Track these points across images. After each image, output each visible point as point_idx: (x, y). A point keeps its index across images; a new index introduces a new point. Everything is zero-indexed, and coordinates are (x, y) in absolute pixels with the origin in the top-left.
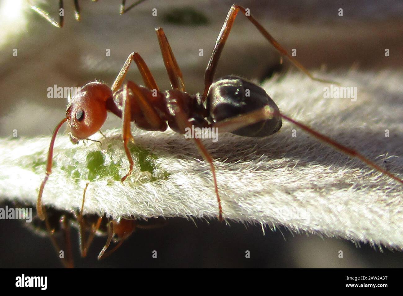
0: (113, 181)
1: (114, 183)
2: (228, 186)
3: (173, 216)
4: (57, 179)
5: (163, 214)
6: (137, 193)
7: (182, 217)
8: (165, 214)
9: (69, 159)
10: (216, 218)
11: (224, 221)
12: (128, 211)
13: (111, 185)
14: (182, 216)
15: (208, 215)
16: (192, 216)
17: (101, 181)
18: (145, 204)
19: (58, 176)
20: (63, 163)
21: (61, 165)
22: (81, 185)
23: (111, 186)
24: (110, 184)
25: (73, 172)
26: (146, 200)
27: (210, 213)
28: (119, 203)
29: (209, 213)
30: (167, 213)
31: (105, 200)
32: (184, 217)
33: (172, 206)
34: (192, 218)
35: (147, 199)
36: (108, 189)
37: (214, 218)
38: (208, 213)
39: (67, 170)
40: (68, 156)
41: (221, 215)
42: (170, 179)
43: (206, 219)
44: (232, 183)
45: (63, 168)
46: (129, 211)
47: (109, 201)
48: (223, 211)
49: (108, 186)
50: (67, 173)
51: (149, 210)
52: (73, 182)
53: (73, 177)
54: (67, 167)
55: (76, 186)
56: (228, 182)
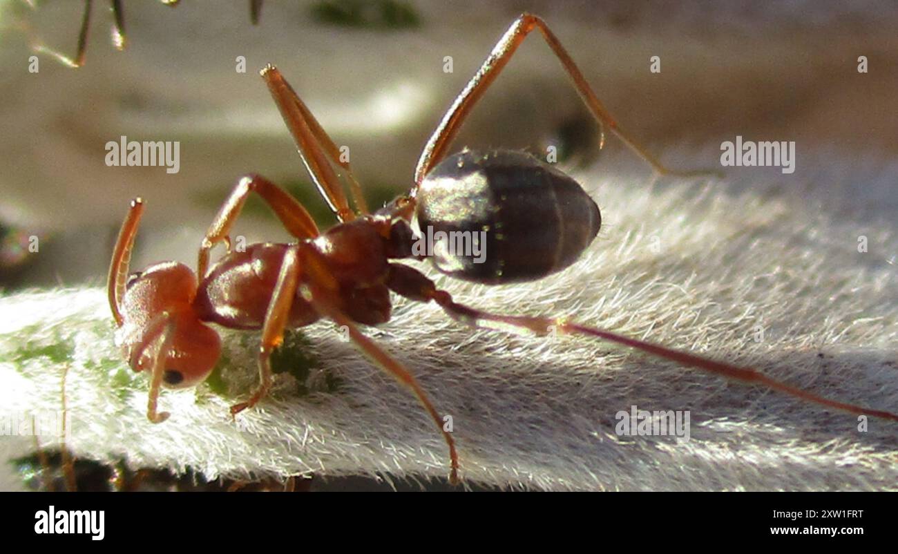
0: (207, 394)
1: (209, 399)
2: (473, 406)
3: (343, 475)
4: (76, 389)
5: (324, 469)
6: (263, 423)
7: (365, 476)
8: (327, 470)
9: (105, 343)
10: (444, 480)
11: (462, 485)
12: (241, 461)
13: (204, 404)
14: (366, 474)
15: (426, 472)
16: (388, 473)
17: (179, 395)
18: (283, 446)
19: (77, 382)
20: (90, 354)
21: (86, 357)
22: (133, 404)
23: (204, 406)
24: (201, 401)
25: (113, 372)
26: (284, 439)
27: (430, 467)
28: (222, 443)
29: (427, 468)
30: (331, 467)
31: (188, 438)
32: (369, 477)
33: (343, 452)
34: (388, 477)
35: (287, 435)
36: (198, 412)
37: (438, 479)
38: (425, 467)
39: (98, 369)
40: (102, 336)
41: (454, 474)
42: (340, 391)
43: (420, 481)
44: (481, 399)
45: (90, 364)
46: (244, 461)
47: (197, 440)
48: (459, 463)
49: (196, 407)
50: (99, 376)
51: (290, 461)
52: (114, 396)
53: (114, 385)
54: (98, 362)
55: (123, 406)
56: (473, 399)
